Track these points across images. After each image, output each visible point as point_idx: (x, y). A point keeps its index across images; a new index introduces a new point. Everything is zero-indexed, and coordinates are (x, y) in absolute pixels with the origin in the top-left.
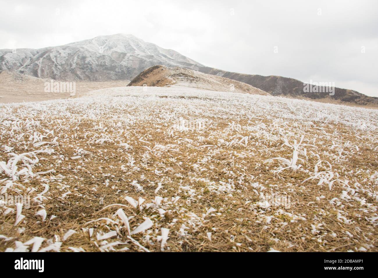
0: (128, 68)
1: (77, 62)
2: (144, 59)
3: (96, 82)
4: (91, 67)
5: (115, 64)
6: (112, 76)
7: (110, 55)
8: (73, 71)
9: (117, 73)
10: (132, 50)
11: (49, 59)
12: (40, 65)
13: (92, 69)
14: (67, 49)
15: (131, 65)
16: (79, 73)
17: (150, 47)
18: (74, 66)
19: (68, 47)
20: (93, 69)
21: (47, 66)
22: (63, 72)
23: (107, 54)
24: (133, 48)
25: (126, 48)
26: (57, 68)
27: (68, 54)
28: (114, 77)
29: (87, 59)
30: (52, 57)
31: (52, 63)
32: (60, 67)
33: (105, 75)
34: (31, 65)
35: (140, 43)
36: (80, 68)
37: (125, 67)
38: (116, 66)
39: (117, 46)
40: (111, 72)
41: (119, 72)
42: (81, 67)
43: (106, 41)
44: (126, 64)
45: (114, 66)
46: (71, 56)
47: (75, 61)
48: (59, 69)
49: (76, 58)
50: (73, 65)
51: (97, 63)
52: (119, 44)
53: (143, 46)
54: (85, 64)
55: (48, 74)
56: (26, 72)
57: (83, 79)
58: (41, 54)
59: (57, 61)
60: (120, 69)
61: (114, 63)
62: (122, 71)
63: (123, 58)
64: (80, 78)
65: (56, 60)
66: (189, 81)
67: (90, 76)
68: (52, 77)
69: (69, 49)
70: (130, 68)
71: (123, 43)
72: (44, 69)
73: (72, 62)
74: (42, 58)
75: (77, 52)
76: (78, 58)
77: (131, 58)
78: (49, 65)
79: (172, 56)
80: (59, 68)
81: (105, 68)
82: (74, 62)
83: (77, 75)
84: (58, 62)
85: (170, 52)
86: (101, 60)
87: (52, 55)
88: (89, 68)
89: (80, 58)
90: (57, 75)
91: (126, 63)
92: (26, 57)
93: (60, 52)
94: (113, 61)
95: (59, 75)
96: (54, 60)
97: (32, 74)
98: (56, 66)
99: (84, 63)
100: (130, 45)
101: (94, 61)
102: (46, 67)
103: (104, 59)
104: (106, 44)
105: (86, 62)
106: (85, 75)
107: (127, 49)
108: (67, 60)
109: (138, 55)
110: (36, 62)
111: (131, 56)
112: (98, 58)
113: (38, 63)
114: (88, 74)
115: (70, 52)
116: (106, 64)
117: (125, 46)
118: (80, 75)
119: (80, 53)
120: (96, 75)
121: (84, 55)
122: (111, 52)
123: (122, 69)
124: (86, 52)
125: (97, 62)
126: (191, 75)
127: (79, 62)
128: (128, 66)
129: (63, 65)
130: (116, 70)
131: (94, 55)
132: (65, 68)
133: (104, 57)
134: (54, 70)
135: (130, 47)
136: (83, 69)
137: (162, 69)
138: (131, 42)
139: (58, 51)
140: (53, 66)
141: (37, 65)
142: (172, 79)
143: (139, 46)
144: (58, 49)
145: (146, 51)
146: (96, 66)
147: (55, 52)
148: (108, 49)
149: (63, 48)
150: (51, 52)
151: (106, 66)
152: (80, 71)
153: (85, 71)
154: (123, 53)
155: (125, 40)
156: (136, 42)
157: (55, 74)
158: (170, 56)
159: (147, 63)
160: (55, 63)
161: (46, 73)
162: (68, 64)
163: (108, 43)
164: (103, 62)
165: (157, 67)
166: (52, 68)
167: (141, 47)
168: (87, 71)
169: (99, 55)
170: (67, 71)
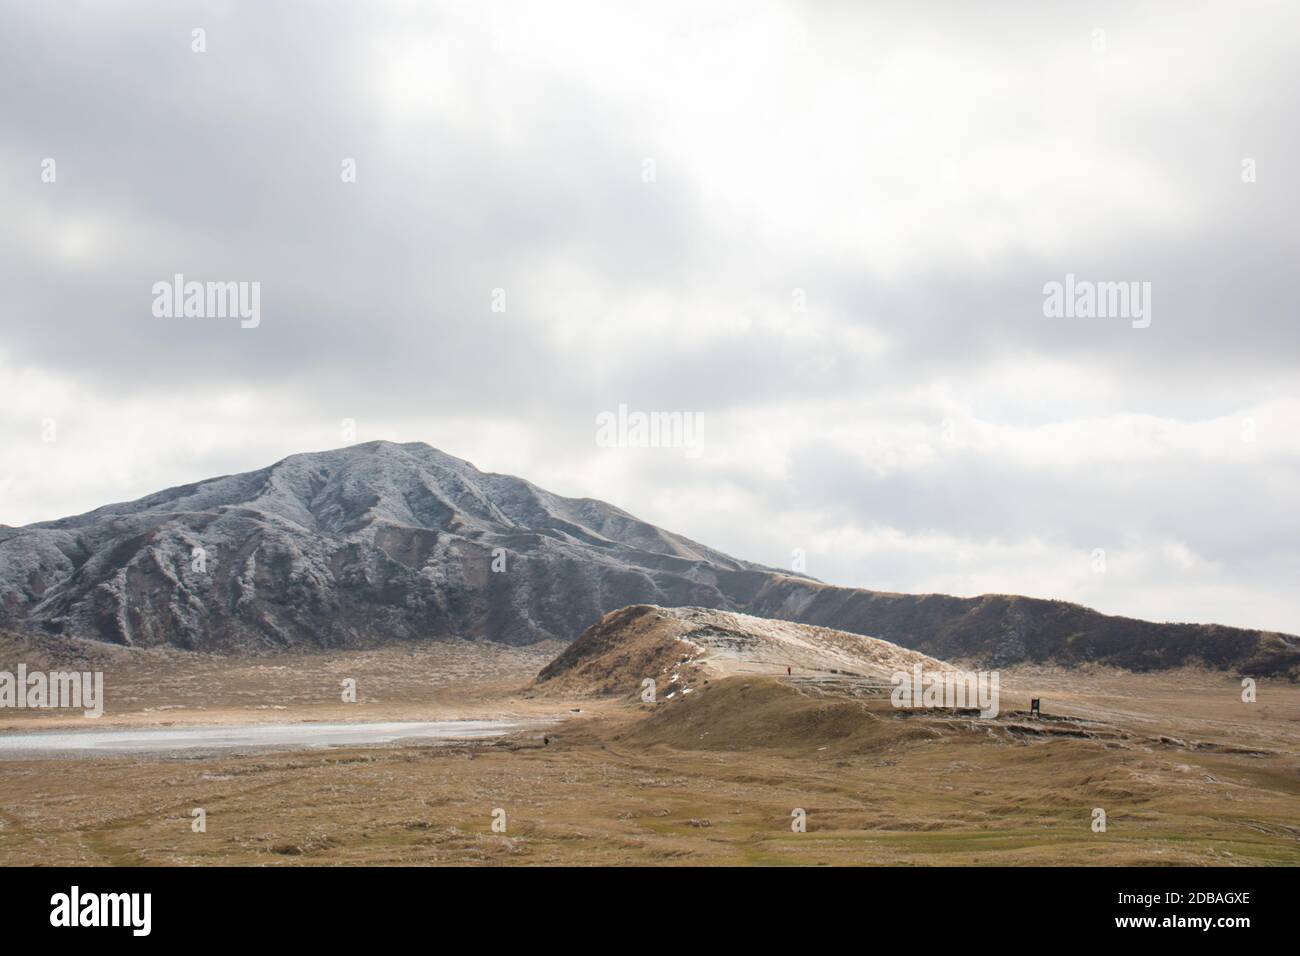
0: (451, 591)
1: (258, 578)
3: (344, 649)
4: (314, 596)
5: (401, 576)
6: (393, 626)
7: (371, 541)
8: (247, 614)
9: (412, 612)
10: (441, 510)
11: (151, 568)
12: (123, 598)
13: (315, 599)
14: (212, 529)
15: (461, 578)
16: (269, 619)
17: (506, 495)
18: (249, 592)
20: (320, 601)
21: (147, 597)
22: (207, 617)
23: (361, 541)
24: (442, 504)
25: (409, 503)
26: (186, 602)
27: (219, 545)
28: (402, 626)
29: (295, 564)
30: (162, 564)
31: (165, 588)
32: (196, 600)
33: (368, 622)
34: (86, 597)
35: (463, 479)
36: (270, 601)
37: (440, 586)
38: (404, 585)
39: (378, 499)
40: (391, 611)
41: (418, 609)
42: (272, 596)
43: (323, 478)
44: (438, 574)
45: (396, 587)
46: (229, 554)
47: (249, 574)
48: (195, 608)
49: (251, 562)
50: (244, 589)
51: (332, 578)
53: (476, 489)
54: (288, 583)
55: (156, 630)
56: (71, 626)
57: (291, 642)
58: (117, 551)
59: (181, 579)
60: (422, 597)
61: (396, 573)
62: (428, 602)
63: (427, 551)
64: (282, 641)
65: (179, 572)
66: (734, 647)
67: (313, 627)
68: (173, 642)
69: (217, 525)
70: (455, 591)
71: (395, 481)
72: (137, 609)
73: (240, 579)
74: (126, 569)
75: (250, 537)
76: (260, 561)
78: (155, 595)
79: (598, 527)
80: (193, 606)
81: (365, 593)
82: (248, 578)
83: (266, 629)
84: (186, 581)
85: (590, 509)
86: (344, 565)
87: (161, 555)
88: (306, 598)
89: (266, 561)
90: (192, 630)
91: (440, 571)
92: (44, 567)
93: (188, 540)
94: (392, 565)
95: (201, 630)
96: (171, 573)
97: (94, 631)
98: (183, 596)
99: (287, 579)
100: (426, 492)
101: (321, 570)
102: (144, 602)
103: (356, 560)
104: (328, 489)
105: (293, 575)
106: (293, 627)
107: (416, 506)
108: (218, 570)
110: (106, 585)
111: (453, 541)
112: (331, 556)
113: (113, 590)
114: (304, 623)
115: (223, 539)
116: (369, 579)
117: (404, 494)
118: (278, 629)
119: (264, 543)
120: (336, 625)
121: (282, 549)
122: (375, 529)
123: (430, 596)
124: (287, 538)
125: (330, 573)
126: (732, 628)
127: (267, 576)
128: (451, 584)
129: (207, 591)
130: (409, 602)
131: (318, 548)
132: (214, 601)
133: (356, 554)
134: (179, 613)
135: (430, 498)
136: (283, 603)
137: (658, 618)
138: (429, 475)
139: (178, 539)
140: (170, 600)
141: (111, 595)
142: (693, 643)
143: (461, 491)
144: (178, 529)
145: (493, 514)
146: (330, 587)
147: (170, 540)
148: (339, 511)
149: (193, 523)
150: (157, 543)
151: (369, 589)
152: (275, 611)
153: (292, 610)
154: (418, 532)
155: (405, 470)
156: (447, 475)
157: (186, 629)
158: (590, 527)
159: (521, 567)
160: (175, 584)
161: (148, 626)
162: (227, 585)
163: (335, 485)
164: (356, 573)
165: (641, 612)
166: (171, 607)
167: (470, 494)
168: (298, 608)
169: (336, 546)
170: (225, 614)
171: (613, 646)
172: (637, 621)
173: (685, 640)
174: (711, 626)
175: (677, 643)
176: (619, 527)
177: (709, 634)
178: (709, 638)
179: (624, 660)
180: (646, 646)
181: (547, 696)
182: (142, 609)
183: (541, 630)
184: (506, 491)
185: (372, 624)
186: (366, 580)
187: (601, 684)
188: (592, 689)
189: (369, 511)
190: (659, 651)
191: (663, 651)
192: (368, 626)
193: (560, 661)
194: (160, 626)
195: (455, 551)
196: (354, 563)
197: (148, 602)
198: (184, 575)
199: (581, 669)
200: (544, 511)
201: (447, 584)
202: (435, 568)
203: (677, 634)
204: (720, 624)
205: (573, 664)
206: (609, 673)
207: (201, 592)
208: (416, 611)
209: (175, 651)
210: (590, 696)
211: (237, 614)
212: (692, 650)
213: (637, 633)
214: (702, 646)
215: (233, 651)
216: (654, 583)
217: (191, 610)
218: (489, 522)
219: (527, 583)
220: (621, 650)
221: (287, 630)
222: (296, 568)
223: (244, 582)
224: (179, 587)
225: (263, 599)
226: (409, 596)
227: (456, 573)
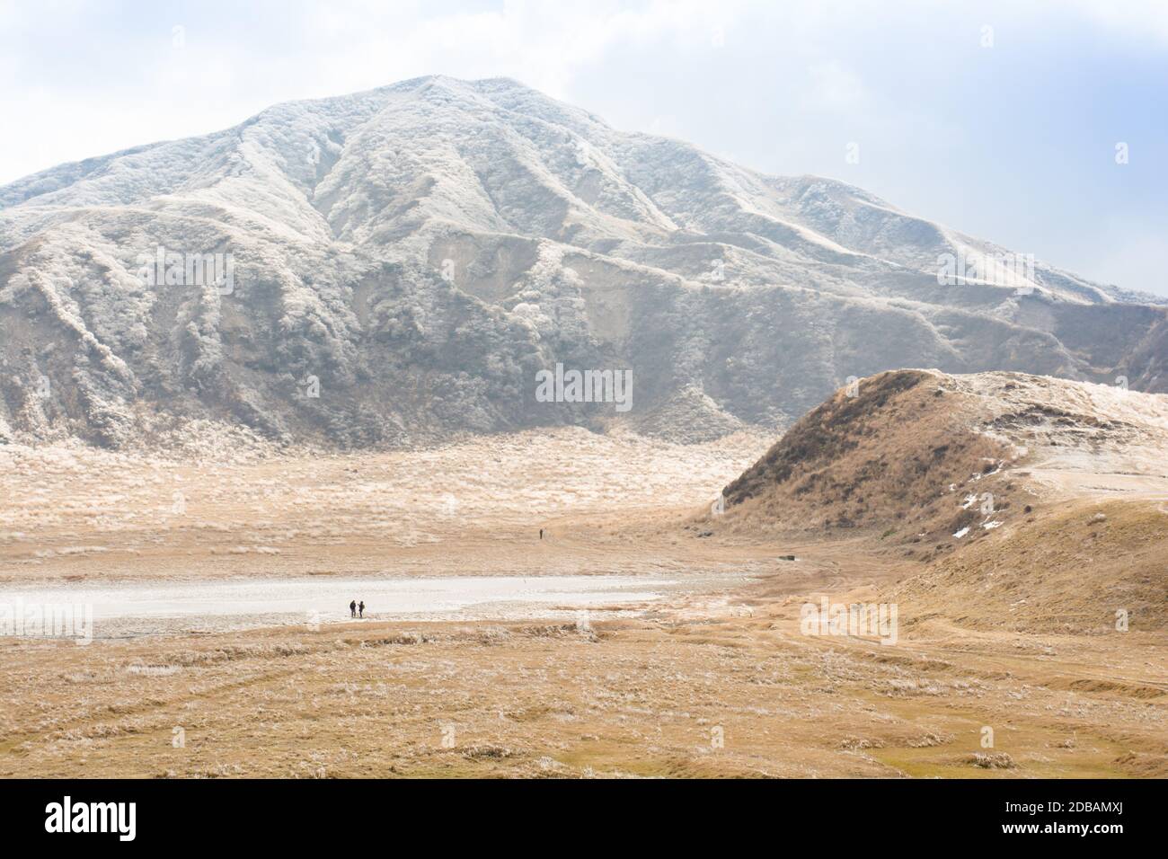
1: (227, 326)
2: (659, 279)
3: (381, 450)
4: (325, 356)
5: (475, 321)
6: (466, 409)
7: (424, 260)
9: (498, 386)
10: (543, 203)
13: (328, 362)
14: (141, 238)
15: (583, 325)
16: (249, 396)
17: (661, 172)
18: (212, 351)
20: (335, 365)
21: (33, 358)
22: (142, 393)
23: (408, 259)
24: (545, 191)
25: (488, 189)
26: (102, 367)
28: (480, 409)
29: (289, 300)
30: (55, 300)
31: (63, 342)
32: (118, 363)
33: (421, 401)
35: (583, 144)
36: (248, 365)
37: (544, 338)
38: (483, 336)
39: (432, 182)
40: (460, 382)
41: (507, 378)
42: (253, 357)
43: (333, 146)
44: (542, 318)
45: (469, 340)
47: (212, 318)
48: (119, 378)
50: (203, 345)
51: (356, 325)
53: (606, 163)
54: (279, 333)
55: (52, 417)
57: (289, 436)
59: (90, 327)
60: (515, 358)
61: (467, 315)
63: (520, 275)
64: (269, 433)
65: (87, 316)
66: (1085, 446)
67: (325, 411)
68: (83, 436)
69: (150, 231)
70: (574, 346)
71: (462, 150)
73: (194, 327)
78: (48, 355)
79: (830, 228)
80: (115, 374)
81: (414, 351)
82: (208, 326)
83: (244, 414)
84: (101, 329)
85: (815, 196)
86: (378, 300)
87: (51, 285)
88: (311, 361)
90: (114, 417)
91: (544, 312)
93: (99, 257)
94: (459, 300)
95: (131, 416)
96: (73, 316)
98: (95, 354)
99: (276, 327)
100: (519, 170)
101: (336, 311)
103: (397, 292)
104: (339, 168)
105: (287, 320)
106: (290, 410)
107: (500, 195)
108: (155, 312)
109: (610, 245)
111: (567, 259)
112: (353, 285)
116: (420, 326)
117: (478, 173)
118: (264, 414)
120: (366, 407)
121: (265, 274)
122: (429, 236)
123: (528, 357)
124: (273, 254)
125: (351, 317)
126: (1081, 411)
127: (242, 322)
128: (564, 334)
129: (139, 348)
130: (490, 367)
131: (329, 271)
132: (152, 366)
133: (395, 283)
134: (90, 386)
135: (524, 180)
136: (272, 370)
137: (940, 392)
138: (523, 139)
139: (82, 256)
140: (74, 364)
142: (1004, 439)
143: (579, 167)
144: (80, 239)
145: (638, 207)
146: (353, 341)
147: (67, 258)
148: (363, 206)
149: (106, 227)
151: (419, 343)
152: (258, 383)
153: (288, 382)
154: (505, 243)
155: (480, 130)
156: (553, 138)
157: (105, 415)
158: (815, 229)
159: (690, 303)
160: (81, 336)
161: (38, 408)
162: (171, 338)
163: (356, 159)
164: (397, 316)
165: (905, 382)
166: (75, 375)
167: (595, 173)
168: (297, 379)
169: (361, 267)
170: (170, 389)
171: (855, 444)
172: (900, 398)
173: (990, 433)
174: (1039, 407)
175: (974, 438)
176: (869, 228)
177: (1036, 421)
178: (1035, 429)
179: (876, 468)
180: (916, 444)
181: (737, 531)
183: (726, 415)
184: (662, 164)
185: (428, 405)
186: (415, 328)
187: (834, 510)
188: (817, 520)
189: (415, 204)
190: (940, 452)
191: (948, 453)
192: (421, 408)
193: (759, 470)
194: (58, 408)
195: (571, 274)
196: (393, 297)
197: (35, 366)
198: (96, 320)
199: (799, 483)
200: (729, 200)
201: (558, 334)
202: (536, 306)
203: (973, 422)
204: (1057, 403)
205: (783, 475)
206: (848, 492)
207: (128, 349)
208: (505, 384)
209: (89, 454)
210: (813, 533)
211: (193, 389)
212: (1002, 451)
213: (899, 419)
214: (1022, 444)
215: (187, 453)
216: (934, 329)
217: (111, 380)
218: (631, 223)
219: (701, 332)
220: (868, 450)
221: (279, 415)
222: (292, 307)
223: (201, 332)
224: (89, 342)
225: (237, 362)
226: (491, 357)
227: (573, 315)
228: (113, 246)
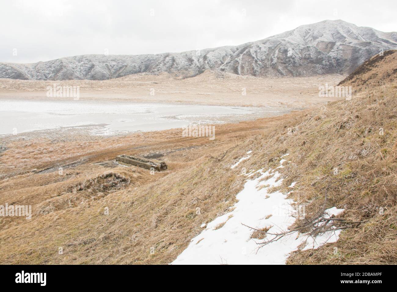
0: (338, 60)
1: (278, 56)
2: (358, 48)
3: (300, 77)
4: (294, 61)
5: (322, 55)
6: (317, 70)
7: (315, 46)
8: (274, 67)
9: (324, 66)
10: (342, 38)
11: (249, 55)
12: (240, 62)
13: (295, 62)
14: (268, 43)
15: (342, 56)
16: (280, 68)
17: (365, 33)
18: (275, 60)
19: (269, 40)
20: (296, 63)
21: (247, 62)
22: (263, 67)
23: (312, 45)
24: (342, 36)
25: (333, 36)
26: (257, 63)
27: (269, 48)
28: (320, 70)
29: (289, 52)
30: (252, 53)
31: (252, 59)
32: (260, 63)
33: (310, 69)
34: (232, 62)
35: (351, 29)
36: (281, 63)
37: (334, 58)
38: (322, 58)
39: (323, 35)
40: (317, 66)
41: (326, 65)
42: (282, 62)
43: (309, 31)
44: (335, 55)
45: (320, 59)
46: (271, 50)
47: (276, 55)
48: (260, 65)
49: (277, 52)
51: (301, 56)
52: (325, 33)
53: (355, 31)
54: (287, 58)
55: (248, 71)
56: (227, 69)
57: (285, 74)
58: (241, 50)
59: (257, 57)
60: (328, 62)
61: (320, 54)
62: (330, 63)
63: (332, 48)
64: (282, 74)
65: (256, 55)
67: (292, 70)
68: (252, 74)
70: (339, 60)
71: (329, 31)
72: (244, 65)
73: (273, 57)
74: (242, 54)
75: (278, 45)
76: (279, 51)
77: (341, 47)
78: (249, 61)
81: (310, 61)
82: (275, 57)
83: (278, 71)
84: (258, 57)
85: (394, 35)
86: (305, 52)
87: (252, 51)
88: (292, 62)
89: (281, 52)
92: (226, 55)
93: (260, 46)
94: (319, 52)
95: (260, 71)
96: (254, 55)
97: (232, 71)
98: (256, 61)
100: (338, 33)
101: (298, 54)
103: (309, 51)
104: (309, 34)
105: (288, 55)
106: (287, 70)
108: (267, 55)
109: (350, 43)
110: (236, 59)
111: (341, 45)
112: (301, 50)
113: (238, 60)
114: (290, 69)
115: (270, 46)
116: (311, 56)
117: (332, 34)
118: (282, 71)
119: (281, 46)
120: (300, 70)
121: (286, 48)
122: (317, 42)
123: (330, 61)
124: (288, 45)
125: (300, 55)
127: (281, 56)
128: (338, 58)
129: (264, 60)
130: (323, 63)
131: (297, 48)
132: (265, 63)
133: (308, 49)
134: (254, 66)
135: (339, 35)
136: (285, 64)
138: (340, 28)
139: (258, 46)
140: (253, 62)
141: (238, 61)
143: (350, 32)
145: (359, 38)
146: (300, 59)
147: (255, 46)
148: (312, 40)
149: (263, 42)
150: (251, 47)
151: (311, 59)
152: (282, 66)
153: (287, 65)
154: (331, 42)
155: (333, 27)
156: (346, 28)
157: (256, 71)
158: (393, 40)
159: (363, 52)
160: (254, 58)
161: (246, 70)
162: (269, 59)
163: (312, 33)
164: (308, 55)
166: (253, 64)
167: (352, 33)
168: (289, 65)
169: (303, 47)
170: (268, 67)
182: (245, 65)
184: (365, 31)
185: (311, 70)
186: (310, 57)
189: (318, 38)
192: (309, 70)
194: (249, 70)
197: (247, 63)
200: (377, 36)
201: (337, 58)
202: (333, 53)
207: (262, 60)
211: (271, 67)
215: (266, 77)
217: (258, 65)
218: (357, 41)
219: (364, 57)
221: (284, 71)
223: (274, 58)
224: (256, 59)
225: (279, 62)
226: (323, 61)
227: (340, 54)
228: (263, 45)
